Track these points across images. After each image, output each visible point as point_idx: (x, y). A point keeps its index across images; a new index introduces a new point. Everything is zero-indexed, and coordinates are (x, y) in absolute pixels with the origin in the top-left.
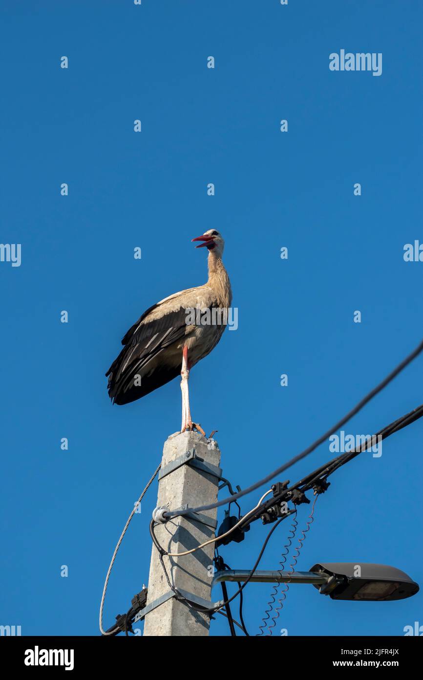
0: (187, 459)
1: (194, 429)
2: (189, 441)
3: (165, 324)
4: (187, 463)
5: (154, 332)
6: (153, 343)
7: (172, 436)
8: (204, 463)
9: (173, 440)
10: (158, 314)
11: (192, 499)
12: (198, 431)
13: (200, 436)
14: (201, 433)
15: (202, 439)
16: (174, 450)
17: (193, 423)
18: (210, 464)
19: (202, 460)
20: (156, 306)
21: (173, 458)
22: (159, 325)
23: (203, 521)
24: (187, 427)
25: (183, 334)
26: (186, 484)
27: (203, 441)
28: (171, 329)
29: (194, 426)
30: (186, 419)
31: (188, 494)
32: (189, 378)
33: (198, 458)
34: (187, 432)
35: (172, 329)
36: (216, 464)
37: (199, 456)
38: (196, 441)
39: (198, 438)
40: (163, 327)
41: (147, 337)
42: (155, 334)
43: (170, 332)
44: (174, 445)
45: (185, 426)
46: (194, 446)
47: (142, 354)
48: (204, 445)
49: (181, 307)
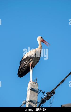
4: (30, 90)
11: (32, 97)
18: (35, 89)
23: (34, 102)
26: (30, 94)
31: (31, 96)
33: (32, 88)
36: (37, 88)
47: (23, 66)
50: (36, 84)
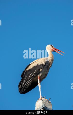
0: (42, 107)
7: (38, 101)
8: (48, 108)
9: (38, 102)
10: (31, 67)
15: (46, 101)
16: (38, 105)
19: (47, 107)
20: (29, 65)
21: (39, 107)
22: (32, 70)
33: (45, 107)
37: (46, 106)
38: (45, 102)
42: (31, 73)
49: (37, 64)
50: (49, 102)
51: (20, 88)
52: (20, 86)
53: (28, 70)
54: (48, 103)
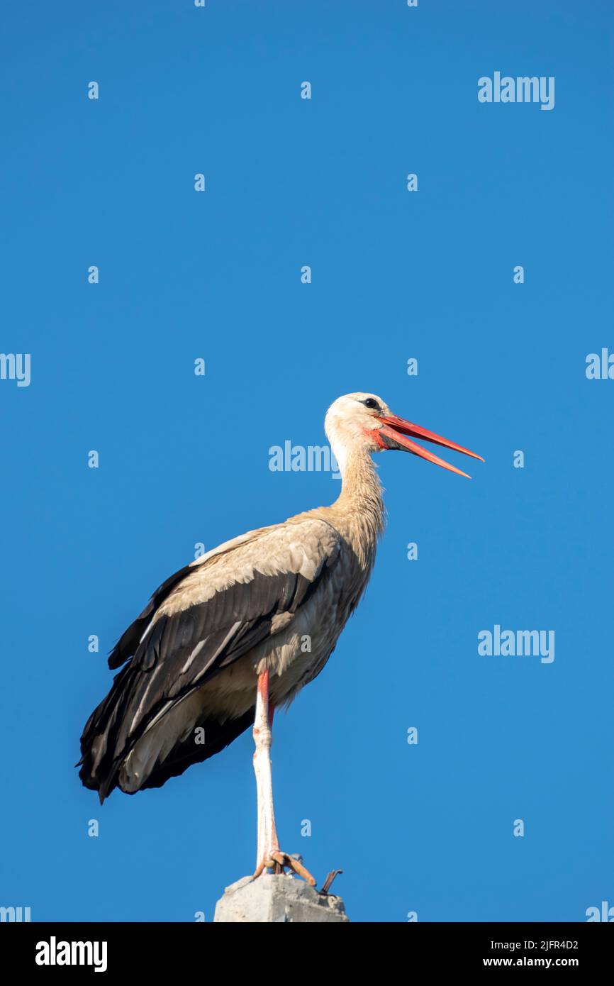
1: (286, 868)
2: (274, 899)
3: (224, 614)
5: (199, 634)
6: (201, 658)
7: (235, 886)
9: (236, 896)
12: (295, 872)
13: (300, 885)
14: (303, 879)
15: (304, 893)
17: (282, 854)
20: (188, 570)
22: (208, 615)
24: (271, 863)
25: (267, 633)
27: (308, 898)
28: (237, 625)
29: (287, 860)
30: (266, 846)
32: (271, 744)
34: (267, 878)
35: (243, 625)
38: (292, 897)
39: (295, 891)
40: (218, 621)
41: (181, 647)
42: (201, 639)
43: (237, 632)
44: (238, 910)
45: (265, 859)
46: (287, 910)
47: (174, 687)
48: (310, 907)
49: (255, 572)
51: (99, 751)
52: (104, 738)
53: (176, 615)
54: (315, 905)
